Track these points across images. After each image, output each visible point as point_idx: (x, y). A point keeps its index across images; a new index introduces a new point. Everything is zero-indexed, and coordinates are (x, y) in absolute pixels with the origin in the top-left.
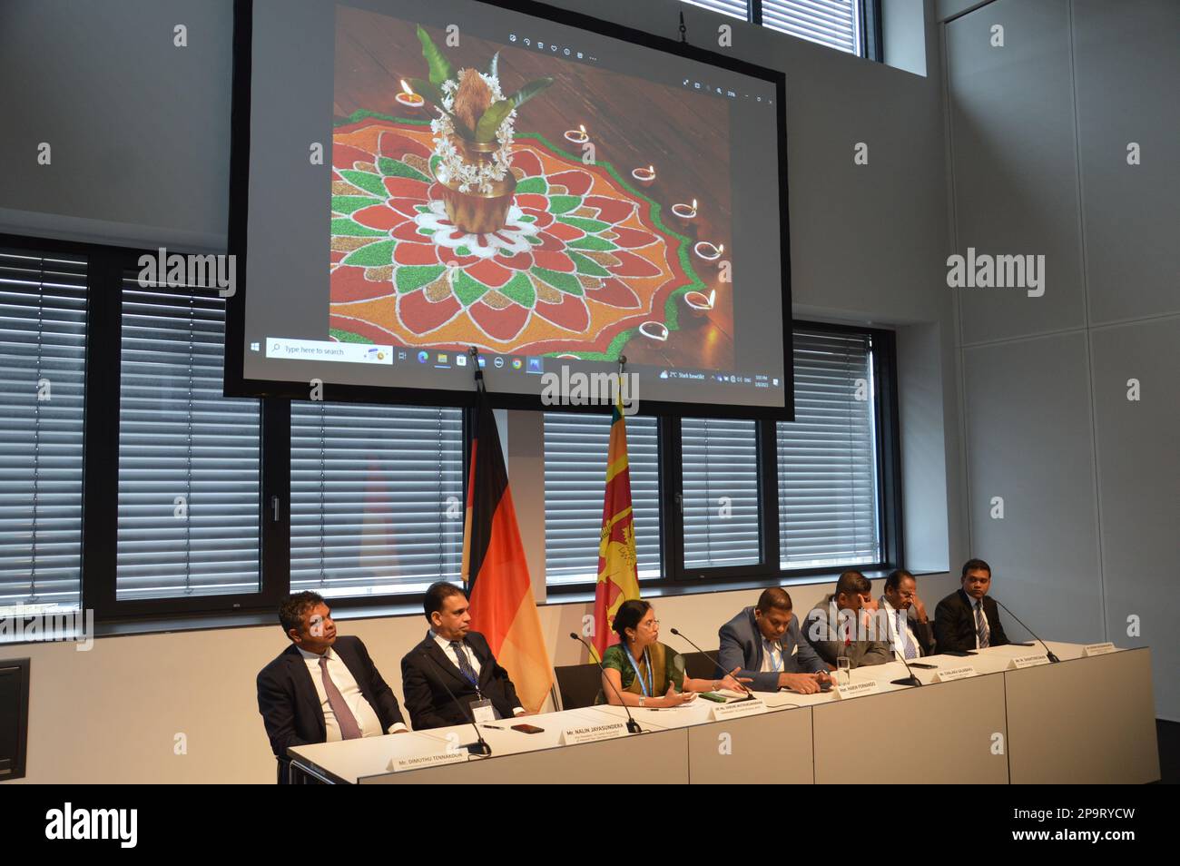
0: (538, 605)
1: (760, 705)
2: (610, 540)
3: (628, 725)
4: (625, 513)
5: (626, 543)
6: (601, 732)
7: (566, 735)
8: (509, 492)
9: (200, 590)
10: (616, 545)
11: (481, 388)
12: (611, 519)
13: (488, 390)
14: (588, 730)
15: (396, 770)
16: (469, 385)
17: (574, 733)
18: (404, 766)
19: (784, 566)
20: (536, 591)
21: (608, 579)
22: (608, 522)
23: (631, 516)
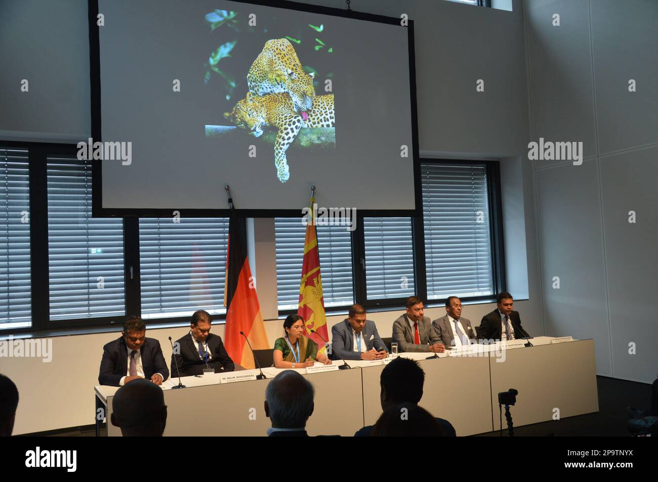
0: (264, 321)
1: (335, 367)
2: (306, 285)
3: (258, 375)
4: (315, 270)
5: (315, 287)
7: (222, 379)
8: (248, 261)
9: (95, 315)
10: (310, 288)
11: (232, 207)
12: (306, 274)
13: (236, 208)
14: (234, 378)
16: (225, 206)
17: (227, 378)
19: (429, 297)
21: (305, 306)
22: (304, 275)
23: (319, 272)
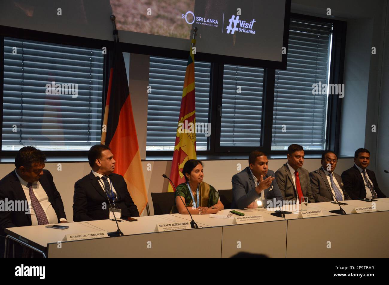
0: (141, 161)
1: (260, 218)
3: (191, 223)
4: (191, 114)
6: (177, 226)
7: (159, 226)
8: (129, 98)
11: (117, 40)
12: (184, 116)
13: (121, 41)
14: (170, 225)
15: (68, 240)
16: (108, 37)
17: (163, 226)
18: (72, 238)
20: (141, 154)
21: (180, 148)
22: (182, 118)
23: (194, 116)
